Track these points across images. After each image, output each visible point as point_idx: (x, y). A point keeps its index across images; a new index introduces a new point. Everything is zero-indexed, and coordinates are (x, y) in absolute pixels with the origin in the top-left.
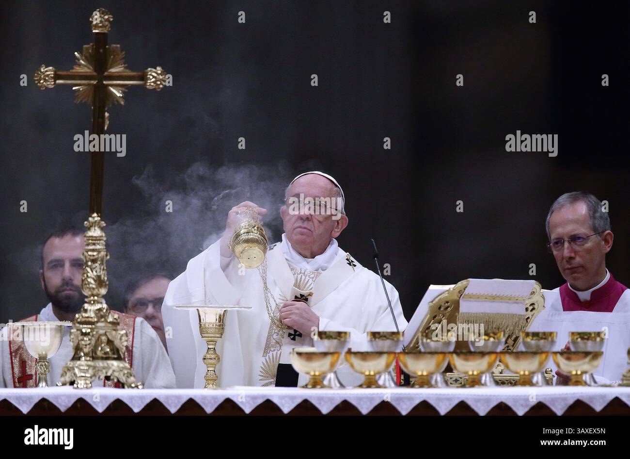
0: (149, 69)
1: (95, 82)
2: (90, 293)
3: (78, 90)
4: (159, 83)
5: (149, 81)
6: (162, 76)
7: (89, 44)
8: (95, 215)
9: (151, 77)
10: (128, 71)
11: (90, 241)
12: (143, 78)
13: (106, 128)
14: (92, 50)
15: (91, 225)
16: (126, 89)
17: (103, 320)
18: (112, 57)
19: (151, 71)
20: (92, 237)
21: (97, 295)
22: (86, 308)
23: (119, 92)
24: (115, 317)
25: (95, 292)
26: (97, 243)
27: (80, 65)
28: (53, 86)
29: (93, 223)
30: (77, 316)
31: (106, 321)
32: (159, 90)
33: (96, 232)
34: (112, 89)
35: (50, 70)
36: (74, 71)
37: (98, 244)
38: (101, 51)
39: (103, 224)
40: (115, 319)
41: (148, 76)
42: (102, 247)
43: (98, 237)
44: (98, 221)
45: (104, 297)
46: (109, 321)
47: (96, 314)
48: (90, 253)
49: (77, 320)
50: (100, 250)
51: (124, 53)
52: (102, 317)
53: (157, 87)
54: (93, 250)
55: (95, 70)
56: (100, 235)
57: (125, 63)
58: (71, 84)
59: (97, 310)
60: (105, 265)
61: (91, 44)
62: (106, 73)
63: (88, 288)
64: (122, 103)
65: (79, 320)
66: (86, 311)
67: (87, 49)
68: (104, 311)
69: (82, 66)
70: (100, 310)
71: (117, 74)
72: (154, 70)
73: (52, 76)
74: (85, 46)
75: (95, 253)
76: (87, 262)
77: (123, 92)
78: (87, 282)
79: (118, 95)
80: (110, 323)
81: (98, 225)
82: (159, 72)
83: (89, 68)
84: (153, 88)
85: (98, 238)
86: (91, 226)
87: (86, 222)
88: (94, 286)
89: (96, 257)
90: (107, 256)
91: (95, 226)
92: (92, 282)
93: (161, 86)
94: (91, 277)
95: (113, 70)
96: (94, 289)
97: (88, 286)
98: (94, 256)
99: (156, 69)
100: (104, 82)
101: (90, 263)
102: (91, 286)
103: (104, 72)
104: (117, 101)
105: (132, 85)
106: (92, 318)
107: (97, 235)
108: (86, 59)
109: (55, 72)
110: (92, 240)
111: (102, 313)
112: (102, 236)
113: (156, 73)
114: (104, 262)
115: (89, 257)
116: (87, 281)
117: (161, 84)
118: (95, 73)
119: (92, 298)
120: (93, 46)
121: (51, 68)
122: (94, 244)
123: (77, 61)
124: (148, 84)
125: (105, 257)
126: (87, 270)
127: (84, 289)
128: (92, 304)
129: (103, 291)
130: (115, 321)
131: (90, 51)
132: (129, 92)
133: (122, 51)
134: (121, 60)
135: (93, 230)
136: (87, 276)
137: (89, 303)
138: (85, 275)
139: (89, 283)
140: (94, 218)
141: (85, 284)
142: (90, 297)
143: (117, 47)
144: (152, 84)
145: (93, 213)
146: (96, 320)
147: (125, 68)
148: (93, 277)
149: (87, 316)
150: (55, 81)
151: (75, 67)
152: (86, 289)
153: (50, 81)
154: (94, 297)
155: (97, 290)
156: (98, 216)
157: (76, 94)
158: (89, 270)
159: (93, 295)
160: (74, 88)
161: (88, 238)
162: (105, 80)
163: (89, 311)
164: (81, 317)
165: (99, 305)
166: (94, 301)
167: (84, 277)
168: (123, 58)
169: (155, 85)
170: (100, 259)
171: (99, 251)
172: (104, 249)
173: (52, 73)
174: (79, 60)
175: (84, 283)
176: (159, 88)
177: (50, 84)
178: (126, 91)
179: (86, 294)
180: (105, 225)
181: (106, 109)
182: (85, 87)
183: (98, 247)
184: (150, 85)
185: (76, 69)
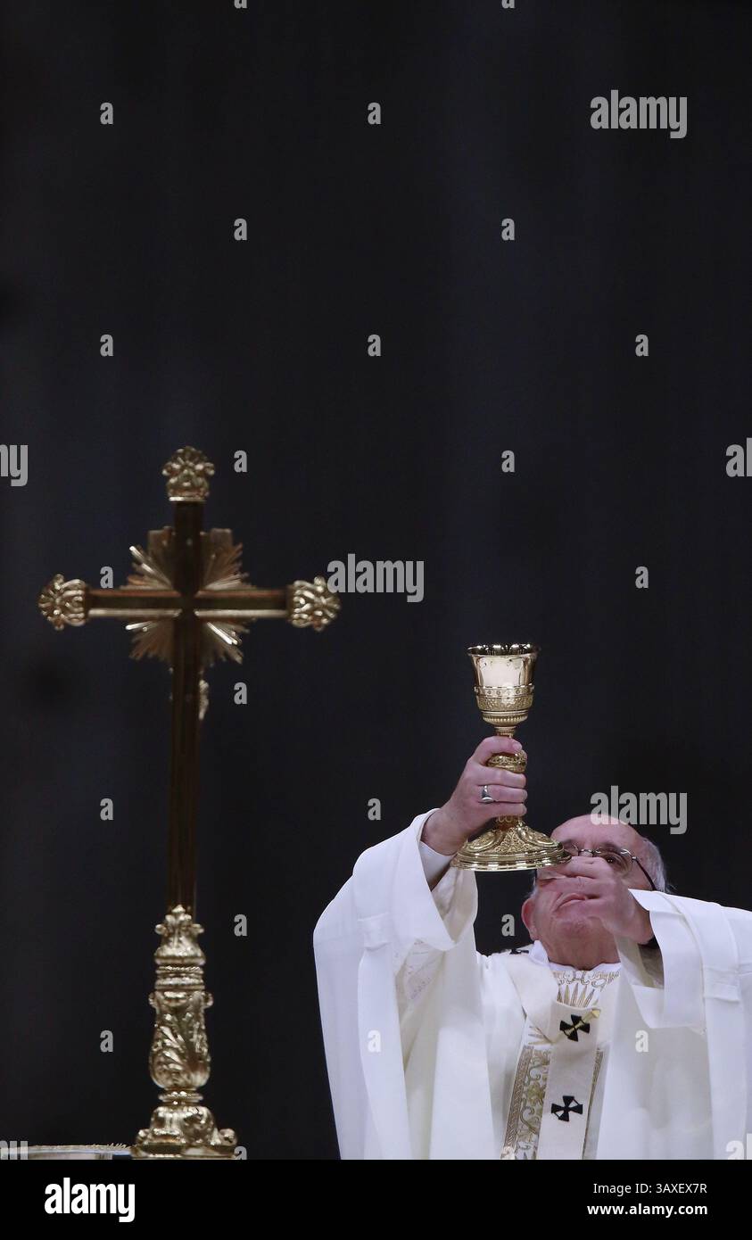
0: (297, 583)
1: (175, 613)
2: (170, 1083)
3: (139, 631)
4: (319, 613)
5: (297, 610)
6: (325, 598)
7: (161, 528)
8: (180, 909)
9: (302, 601)
10: (249, 587)
11: (170, 968)
12: (286, 603)
13: (202, 715)
14: (169, 542)
15: (171, 931)
16: (246, 627)
17: (199, 1141)
18: (214, 556)
19: (300, 587)
20: (174, 957)
21: (187, 1088)
22: (161, 1115)
23: (230, 635)
24: (226, 1135)
25: (181, 1081)
26: (184, 972)
27: (142, 574)
28: (81, 623)
29: (174, 928)
30: (141, 1133)
31: (207, 1144)
32: (319, 629)
33: (181, 948)
34: (213, 628)
35: (75, 586)
36: (129, 587)
37: (188, 974)
38: (189, 542)
39: (198, 929)
40: (227, 1139)
41: (296, 599)
42: (197, 981)
43: (186, 957)
44: (185, 924)
45: (200, 1090)
46: (213, 1143)
47: (183, 1128)
48: (168, 994)
49: (141, 1142)
50: (193, 987)
51: (240, 546)
52: (198, 1135)
53: (316, 623)
54: (176, 988)
55: (176, 586)
56: (192, 953)
57: (242, 570)
58: (122, 617)
59: (185, 1120)
60: (203, 1020)
61: (167, 527)
62: (200, 593)
63: (165, 1071)
64: (238, 659)
65: (146, 1143)
66: (161, 1122)
67: (158, 539)
68: (203, 1122)
69: (146, 578)
70: (193, 1120)
71: (224, 595)
72: (308, 585)
73: (80, 599)
74: (153, 532)
75: (181, 995)
76: (163, 1013)
77: (240, 636)
78: (162, 1059)
79: (229, 641)
80: (216, 1148)
81: (185, 931)
82: (320, 589)
83: (162, 582)
84: (308, 624)
85: (186, 961)
86: (171, 935)
87: (158, 926)
88: (179, 1068)
89: (184, 1001)
90: (206, 1000)
91: (180, 935)
92: (175, 1057)
93: (325, 621)
94: (172, 1048)
95: (219, 586)
96: (178, 1073)
97: (165, 1067)
98: (177, 999)
99: (312, 582)
100: (198, 613)
101: (168, 1017)
102: (171, 1066)
103: (196, 592)
104: (226, 654)
105: (261, 620)
106: (174, 1137)
107: (186, 954)
108: (156, 563)
109: (86, 590)
110: (172, 965)
111: (197, 1127)
112: (195, 957)
113: (313, 591)
114: (201, 1015)
115: (166, 1002)
116: (164, 1055)
117: (325, 615)
118: (175, 593)
119: (175, 1093)
120: (171, 531)
121: (77, 582)
122: (178, 975)
123: (135, 565)
124: (296, 616)
125: (202, 1003)
126: (162, 1032)
127: (157, 1075)
128: (175, 1108)
129: (200, 1079)
130: (226, 1143)
131: (165, 543)
132: (252, 634)
133: (235, 544)
134: (233, 563)
135: (176, 944)
136: (164, 1044)
137: (168, 1104)
138: (159, 1044)
139: (169, 1061)
140: (176, 915)
141: (160, 1063)
142: (170, 1092)
143: (225, 533)
144: (305, 616)
145: (175, 906)
146: (183, 1141)
147: (244, 581)
148: (176, 1046)
149: (164, 1132)
150: (86, 612)
151: (130, 579)
152: (160, 1074)
153: (76, 610)
154: (179, 1093)
155: (185, 1076)
156: (186, 913)
157: (134, 640)
158: (167, 1031)
159: (178, 1088)
160: (129, 627)
161: (164, 961)
162: (200, 608)
163: (167, 1122)
164: (150, 1136)
165: (190, 1109)
166: (180, 1100)
167: (157, 1046)
168: (237, 560)
169: (310, 618)
170: (191, 1007)
171: (189, 990)
172: (200, 984)
173: (80, 592)
174: (139, 563)
175: (156, 1061)
176: (320, 625)
177: (77, 618)
178: (247, 631)
179: (161, 1086)
180: (201, 931)
181: (202, 672)
182: (153, 625)
183: (187, 980)
184: (300, 618)
185: (132, 584)
